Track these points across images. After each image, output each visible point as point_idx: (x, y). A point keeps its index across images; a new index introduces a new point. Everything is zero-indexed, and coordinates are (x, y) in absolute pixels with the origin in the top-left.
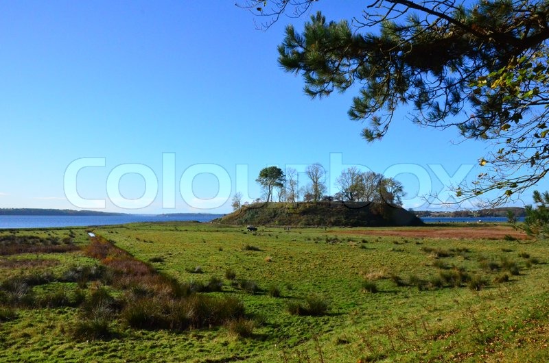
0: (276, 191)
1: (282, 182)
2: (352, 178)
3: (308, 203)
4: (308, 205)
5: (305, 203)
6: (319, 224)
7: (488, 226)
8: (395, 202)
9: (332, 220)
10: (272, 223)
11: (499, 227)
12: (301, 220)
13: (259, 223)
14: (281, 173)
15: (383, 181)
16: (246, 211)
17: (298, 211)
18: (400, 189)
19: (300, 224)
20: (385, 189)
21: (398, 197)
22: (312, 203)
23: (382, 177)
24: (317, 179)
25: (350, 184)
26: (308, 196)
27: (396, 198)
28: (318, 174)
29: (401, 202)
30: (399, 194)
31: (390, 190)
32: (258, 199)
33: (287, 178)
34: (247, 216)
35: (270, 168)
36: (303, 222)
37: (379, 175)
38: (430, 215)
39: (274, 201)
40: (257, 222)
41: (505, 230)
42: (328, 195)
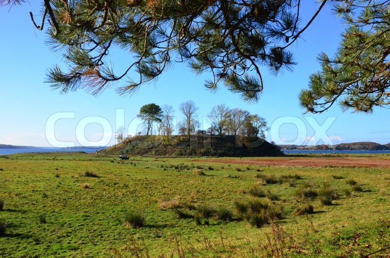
0: (156, 125)
1: (161, 118)
2: (221, 114)
3: (182, 136)
4: (182, 138)
5: (180, 136)
6: (190, 154)
7: (340, 156)
8: (259, 135)
9: (203, 150)
10: (150, 153)
11: (349, 158)
12: (175, 151)
13: (138, 153)
14: (160, 109)
15: (249, 117)
16: (128, 142)
17: (173, 143)
18: (264, 124)
19: (174, 154)
20: (251, 124)
21: (262, 131)
22: (185, 136)
23: (248, 113)
24: (190, 114)
25: (220, 120)
26: (183, 130)
27: (260, 132)
28: (191, 110)
29: (264, 135)
30: (263, 129)
31: (255, 124)
32: (140, 133)
33: (165, 114)
34: (129, 147)
35: (149, 105)
36: (177, 152)
37: (245, 112)
38: (296, 148)
39: (153, 134)
40: (136, 152)
41: (353, 160)
42: (202, 130)
